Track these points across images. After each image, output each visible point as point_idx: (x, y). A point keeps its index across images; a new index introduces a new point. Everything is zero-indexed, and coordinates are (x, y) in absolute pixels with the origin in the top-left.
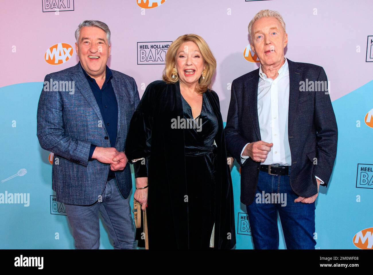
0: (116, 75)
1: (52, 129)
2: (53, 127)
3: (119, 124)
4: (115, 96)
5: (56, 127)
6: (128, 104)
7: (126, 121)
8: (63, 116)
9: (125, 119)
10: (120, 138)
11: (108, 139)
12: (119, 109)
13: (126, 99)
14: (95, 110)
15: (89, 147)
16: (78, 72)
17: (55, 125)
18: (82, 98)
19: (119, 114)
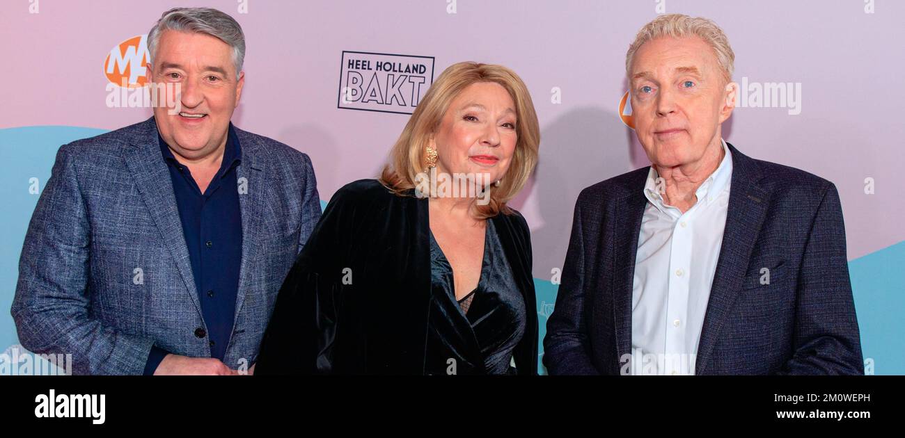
0: (256, 151)
1: (52, 297)
2: (55, 294)
3: (241, 295)
4: (240, 214)
5: (62, 295)
6: (275, 236)
7: (263, 285)
8: (88, 262)
9: (263, 278)
10: (243, 331)
11: (202, 336)
12: (245, 254)
13: (272, 220)
14: (175, 255)
15: (145, 357)
16: (146, 143)
17: (60, 289)
18: (145, 217)
19: (243, 266)
